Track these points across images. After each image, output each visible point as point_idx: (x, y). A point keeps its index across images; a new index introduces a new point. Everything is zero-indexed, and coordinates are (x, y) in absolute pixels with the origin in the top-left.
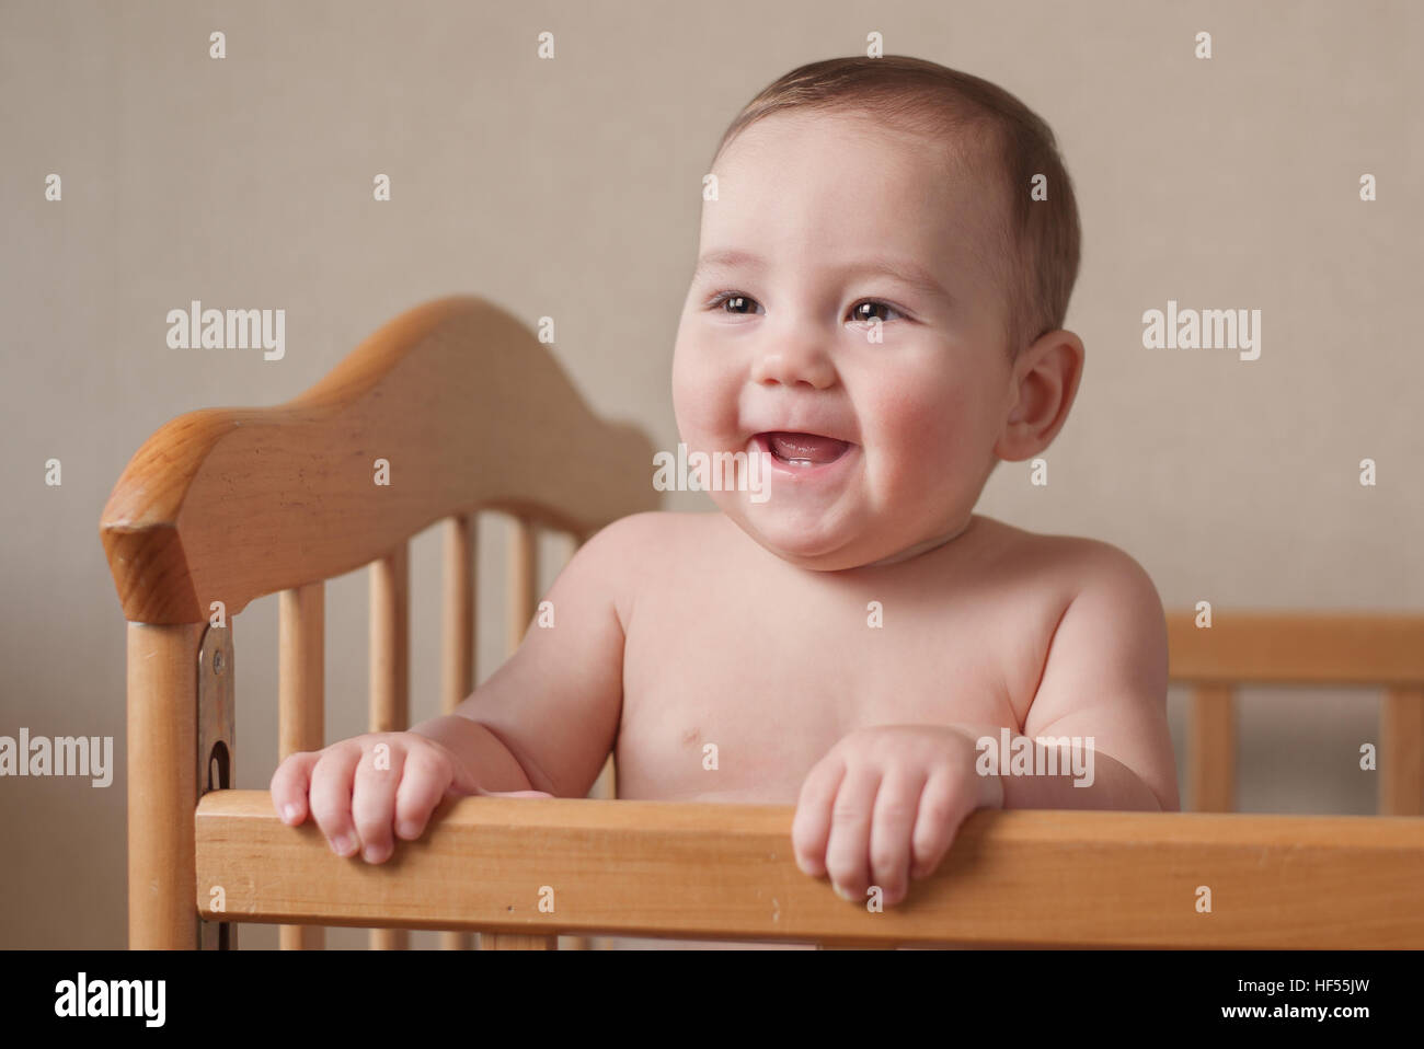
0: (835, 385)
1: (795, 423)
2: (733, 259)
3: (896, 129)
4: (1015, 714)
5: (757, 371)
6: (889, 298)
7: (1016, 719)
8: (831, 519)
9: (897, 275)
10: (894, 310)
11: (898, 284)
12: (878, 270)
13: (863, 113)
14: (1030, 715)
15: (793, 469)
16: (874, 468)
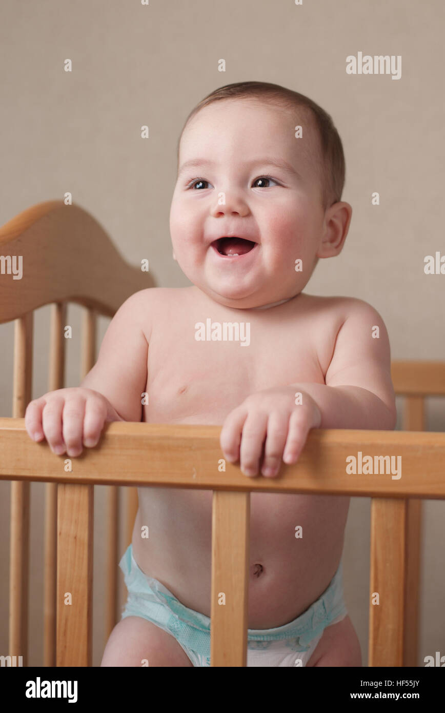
0: (249, 214)
1: (231, 233)
2: (198, 163)
3: (270, 104)
4: (322, 371)
5: (214, 210)
6: (272, 175)
7: (323, 373)
8: (248, 279)
9: (274, 164)
10: (273, 181)
11: (276, 168)
12: (267, 162)
13: (255, 99)
14: (328, 372)
15: (230, 257)
16: (266, 253)
